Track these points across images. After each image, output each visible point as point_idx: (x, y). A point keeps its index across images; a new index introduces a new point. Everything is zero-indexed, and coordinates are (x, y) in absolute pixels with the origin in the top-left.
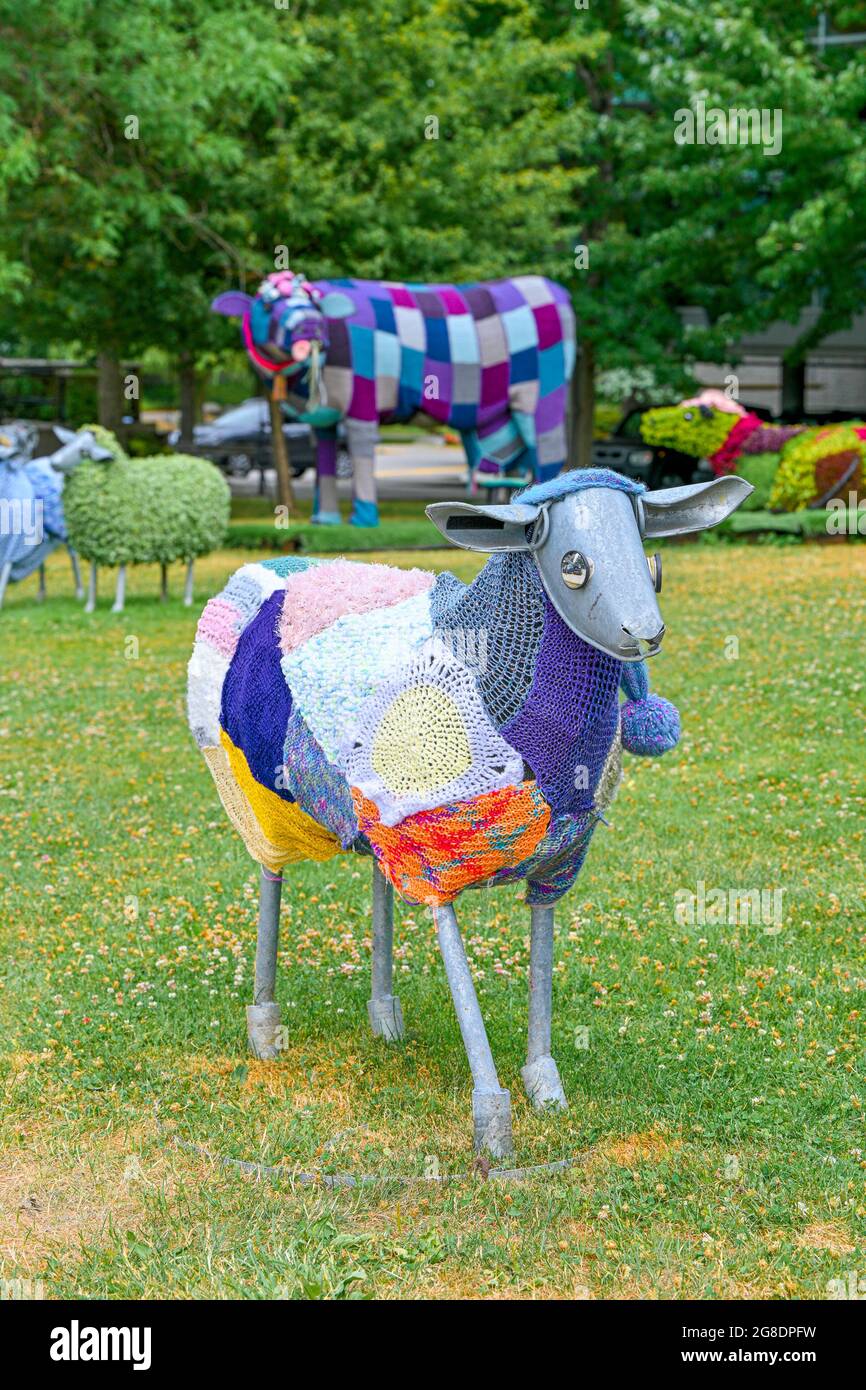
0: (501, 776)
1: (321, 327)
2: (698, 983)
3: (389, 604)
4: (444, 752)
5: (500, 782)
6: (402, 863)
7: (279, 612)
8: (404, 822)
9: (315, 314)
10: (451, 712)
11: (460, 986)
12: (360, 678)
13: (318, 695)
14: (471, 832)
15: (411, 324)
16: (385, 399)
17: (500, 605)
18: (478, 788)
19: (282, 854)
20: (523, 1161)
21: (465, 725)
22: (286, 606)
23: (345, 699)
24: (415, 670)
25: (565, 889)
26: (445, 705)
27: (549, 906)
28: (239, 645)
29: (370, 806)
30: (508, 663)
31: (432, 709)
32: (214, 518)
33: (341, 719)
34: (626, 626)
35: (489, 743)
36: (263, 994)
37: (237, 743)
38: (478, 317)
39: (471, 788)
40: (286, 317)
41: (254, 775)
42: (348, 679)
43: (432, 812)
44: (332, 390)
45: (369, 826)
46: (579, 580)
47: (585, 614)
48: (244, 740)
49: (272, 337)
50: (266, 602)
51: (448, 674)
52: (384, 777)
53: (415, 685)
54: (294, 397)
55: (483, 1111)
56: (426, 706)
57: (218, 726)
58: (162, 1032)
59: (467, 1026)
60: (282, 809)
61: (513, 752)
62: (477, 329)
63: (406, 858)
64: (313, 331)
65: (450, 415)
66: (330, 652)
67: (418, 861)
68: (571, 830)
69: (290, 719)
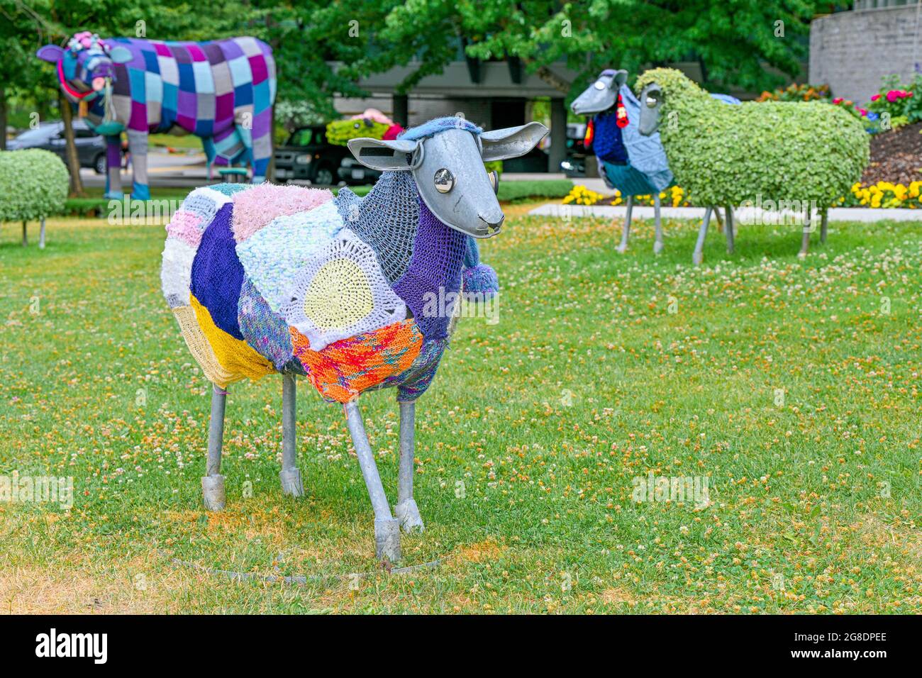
0: (392, 316)
1: (111, 68)
2: (480, 456)
3: (306, 209)
4: (355, 301)
5: (392, 320)
6: (323, 375)
7: (230, 216)
8: (327, 348)
9: (106, 60)
10: (359, 275)
11: (364, 453)
12: (295, 255)
13: (264, 268)
14: (372, 353)
15: (169, 67)
16: (153, 117)
17: (391, 206)
18: (378, 324)
19: (230, 375)
20: (410, 562)
21: (370, 283)
22: (235, 212)
23: (285, 270)
24: (334, 249)
25: (424, 390)
26: (355, 271)
27: (412, 402)
28: (203, 239)
29: (304, 339)
30: (397, 242)
31: (346, 273)
32: (59, 190)
33: (282, 283)
34: (481, 215)
35: (385, 295)
36: (213, 469)
37: (203, 303)
38: (213, 63)
39: (373, 324)
40: (88, 62)
41: (216, 323)
42: (287, 256)
43: (347, 340)
44: (117, 110)
45: (301, 352)
46: (448, 187)
47: (450, 209)
48: (209, 301)
49: (78, 74)
50: (219, 211)
51: (357, 251)
52: (313, 319)
53: (334, 259)
54: (93, 116)
55: (383, 532)
56: (342, 272)
57: (189, 292)
58: (141, 498)
59: (369, 478)
60: (234, 345)
61: (400, 300)
62: (212, 72)
63: (326, 372)
64: (106, 72)
65: (196, 127)
66: (270, 241)
67: (335, 373)
68: (433, 351)
69: (243, 285)
